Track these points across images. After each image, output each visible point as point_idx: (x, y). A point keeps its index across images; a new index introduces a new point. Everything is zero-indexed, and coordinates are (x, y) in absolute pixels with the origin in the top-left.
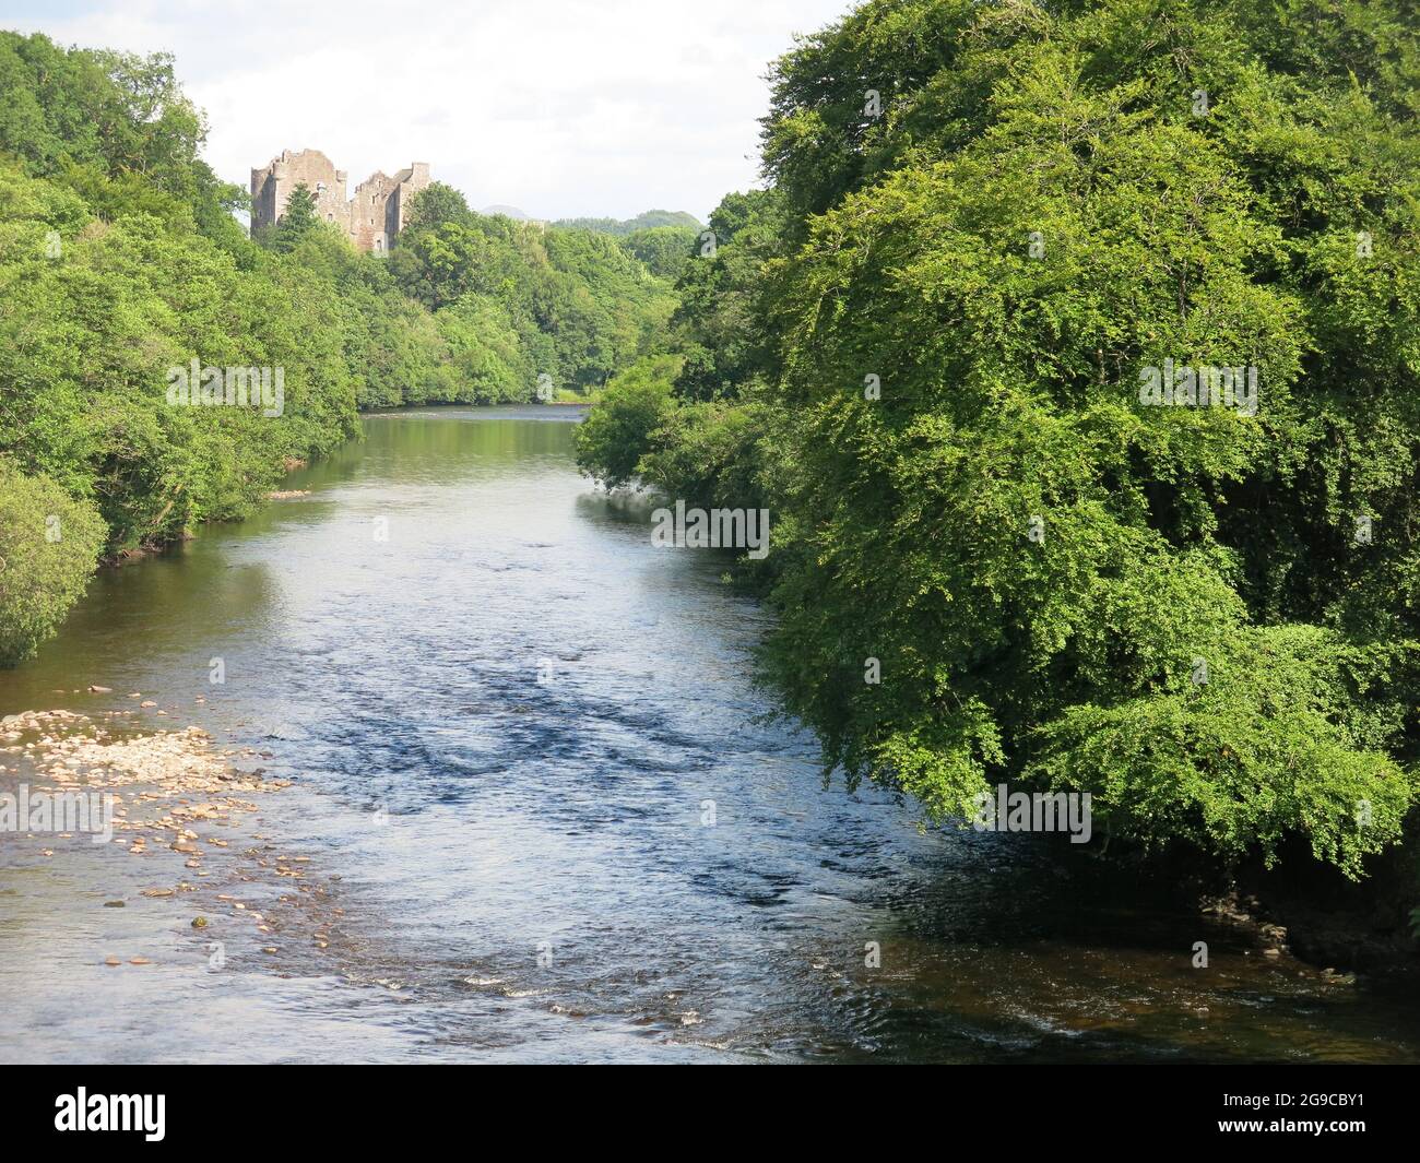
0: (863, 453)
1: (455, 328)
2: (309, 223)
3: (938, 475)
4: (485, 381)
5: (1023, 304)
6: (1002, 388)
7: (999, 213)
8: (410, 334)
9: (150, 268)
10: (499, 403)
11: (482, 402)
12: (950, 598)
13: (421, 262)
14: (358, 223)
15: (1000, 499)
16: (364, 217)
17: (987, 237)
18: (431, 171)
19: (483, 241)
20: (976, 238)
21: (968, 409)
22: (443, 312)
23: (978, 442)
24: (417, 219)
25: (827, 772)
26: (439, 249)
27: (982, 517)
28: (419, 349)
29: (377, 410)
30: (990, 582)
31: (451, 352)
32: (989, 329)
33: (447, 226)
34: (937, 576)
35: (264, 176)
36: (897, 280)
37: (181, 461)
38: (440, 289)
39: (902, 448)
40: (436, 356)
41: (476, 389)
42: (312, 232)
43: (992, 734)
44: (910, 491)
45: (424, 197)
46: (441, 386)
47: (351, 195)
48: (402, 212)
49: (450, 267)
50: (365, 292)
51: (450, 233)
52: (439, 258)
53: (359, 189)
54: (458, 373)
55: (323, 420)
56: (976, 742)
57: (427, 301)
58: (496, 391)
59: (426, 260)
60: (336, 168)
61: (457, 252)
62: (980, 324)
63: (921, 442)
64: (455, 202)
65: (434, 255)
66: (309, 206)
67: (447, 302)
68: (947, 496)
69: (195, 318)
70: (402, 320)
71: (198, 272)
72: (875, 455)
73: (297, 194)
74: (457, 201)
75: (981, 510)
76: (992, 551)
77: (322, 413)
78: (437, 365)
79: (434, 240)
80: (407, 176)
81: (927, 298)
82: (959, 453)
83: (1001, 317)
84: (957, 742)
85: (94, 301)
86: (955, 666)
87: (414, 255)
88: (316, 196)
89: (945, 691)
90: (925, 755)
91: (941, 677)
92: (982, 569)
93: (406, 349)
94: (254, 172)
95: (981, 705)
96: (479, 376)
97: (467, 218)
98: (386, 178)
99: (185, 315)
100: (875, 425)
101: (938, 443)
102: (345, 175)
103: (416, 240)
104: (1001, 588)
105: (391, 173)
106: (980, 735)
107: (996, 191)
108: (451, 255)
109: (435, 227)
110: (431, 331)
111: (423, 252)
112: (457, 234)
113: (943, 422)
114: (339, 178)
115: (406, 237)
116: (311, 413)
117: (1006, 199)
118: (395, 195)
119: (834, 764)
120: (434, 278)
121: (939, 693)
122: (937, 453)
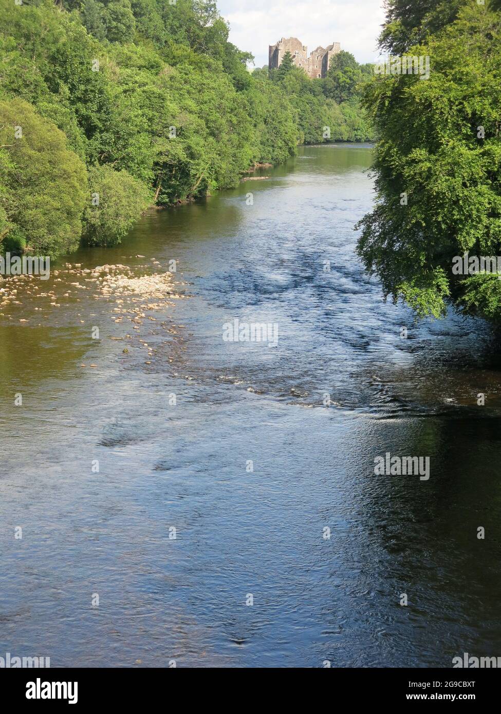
0: (393, 165)
1: (347, 110)
2: (291, 67)
3: (420, 174)
4: (359, 133)
5: (457, 103)
6: (447, 138)
7: (449, 64)
8: (330, 113)
9: (187, 87)
10: (365, 141)
11: (358, 141)
12: (424, 225)
13: (335, 83)
14: (311, 67)
15: (445, 184)
16: (313, 65)
17: (445, 74)
18: (341, 46)
19: (361, 75)
20: (440, 74)
21: (434, 147)
22: (343, 104)
23: (437, 160)
24: (334, 66)
25: (386, 296)
26: (343, 78)
27: (436, 192)
28: (332, 119)
29: (314, 144)
30: (440, 219)
31: (346, 120)
32: (442, 113)
33: (346, 69)
34: (419, 216)
35: (274, 49)
36: (407, 93)
37: (198, 164)
38: (343, 94)
39: (407, 162)
40: (339, 121)
41: (355, 135)
42: (292, 71)
43: (445, 283)
44: (410, 180)
45: (337, 56)
46: (341, 134)
47: (309, 56)
48: (329, 63)
49: (348, 86)
50: (311, 96)
51: (348, 71)
52: (343, 82)
53: (312, 54)
54: (348, 129)
55: (281, 148)
56: (438, 286)
57: (337, 99)
58: (363, 136)
59: (338, 83)
60: (303, 45)
61: (351, 79)
62: (437, 111)
63: (414, 162)
64: (350, 59)
65: (341, 80)
66: (291, 61)
67: (345, 100)
68: (423, 183)
69: (205, 107)
70: (325, 107)
71: (209, 88)
72: (397, 166)
73: (286, 56)
74: (351, 58)
75: (436, 189)
76: (442, 206)
77: (280, 145)
78: (340, 125)
79: (341, 75)
80: (331, 48)
81: (418, 100)
82: (429, 165)
83: (447, 109)
84: (430, 285)
85: (156, 100)
86: (428, 254)
87: (333, 81)
88: (294, 56)
89: (424, 263)
90: (417, 290)
91: (422, 258)
92: (438, 214)
93: (326, 119)
94: (270, 47)
95: (441, 270)
96: (356, 130)
97: (355, 65)
98: (322, 49)
99: (202, 106)
100: (397, 153)
101: (420, 161)
102: (306, 48)
103: (334, 74)
104: (444, 221)
105: (325, 47)
106: (440, 284)
107: (449, 55)
108: (348, 81)
109: (342, 69)
110: (338, 112)
111: (336, 79)
112: (351, 72)
113: (423, 152)
114: (304, 49)
115: (330, 73)
116: (275, 145)
117: (453, 59)
118: (326, 56)
119: (388, 292)
120: (341, 90)
121: (422, 264)
122: (421, 165)
